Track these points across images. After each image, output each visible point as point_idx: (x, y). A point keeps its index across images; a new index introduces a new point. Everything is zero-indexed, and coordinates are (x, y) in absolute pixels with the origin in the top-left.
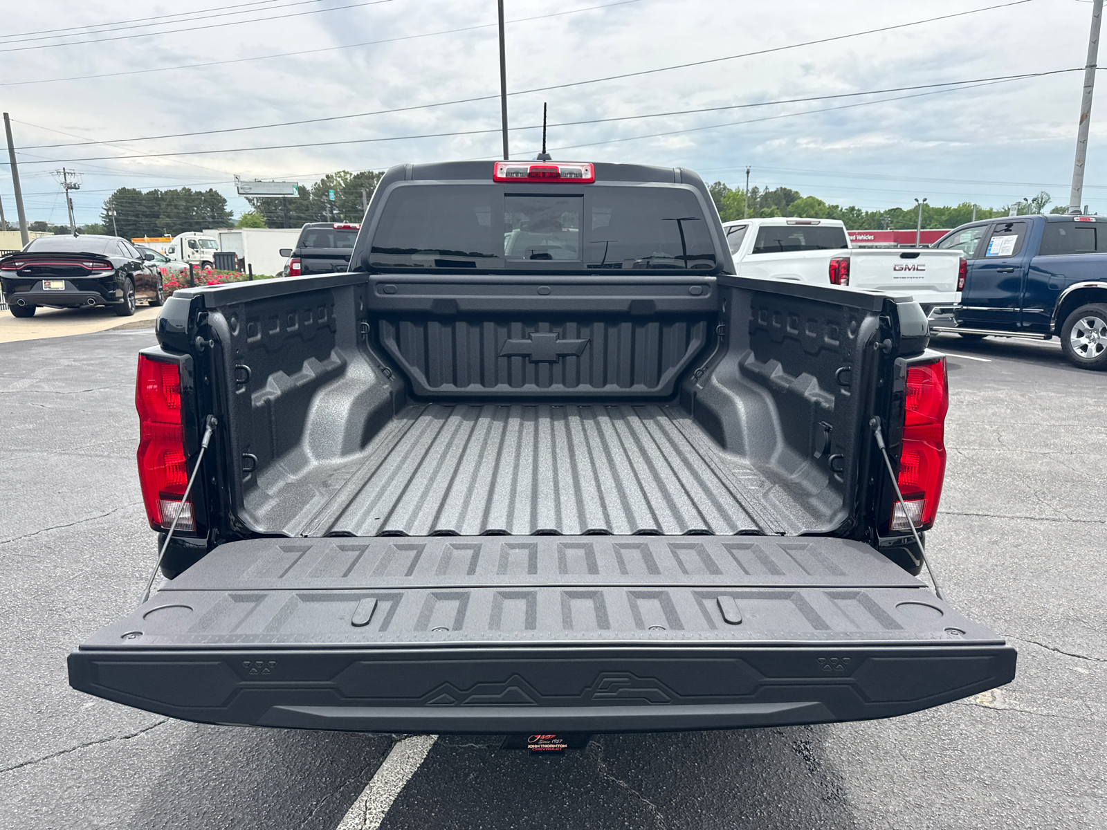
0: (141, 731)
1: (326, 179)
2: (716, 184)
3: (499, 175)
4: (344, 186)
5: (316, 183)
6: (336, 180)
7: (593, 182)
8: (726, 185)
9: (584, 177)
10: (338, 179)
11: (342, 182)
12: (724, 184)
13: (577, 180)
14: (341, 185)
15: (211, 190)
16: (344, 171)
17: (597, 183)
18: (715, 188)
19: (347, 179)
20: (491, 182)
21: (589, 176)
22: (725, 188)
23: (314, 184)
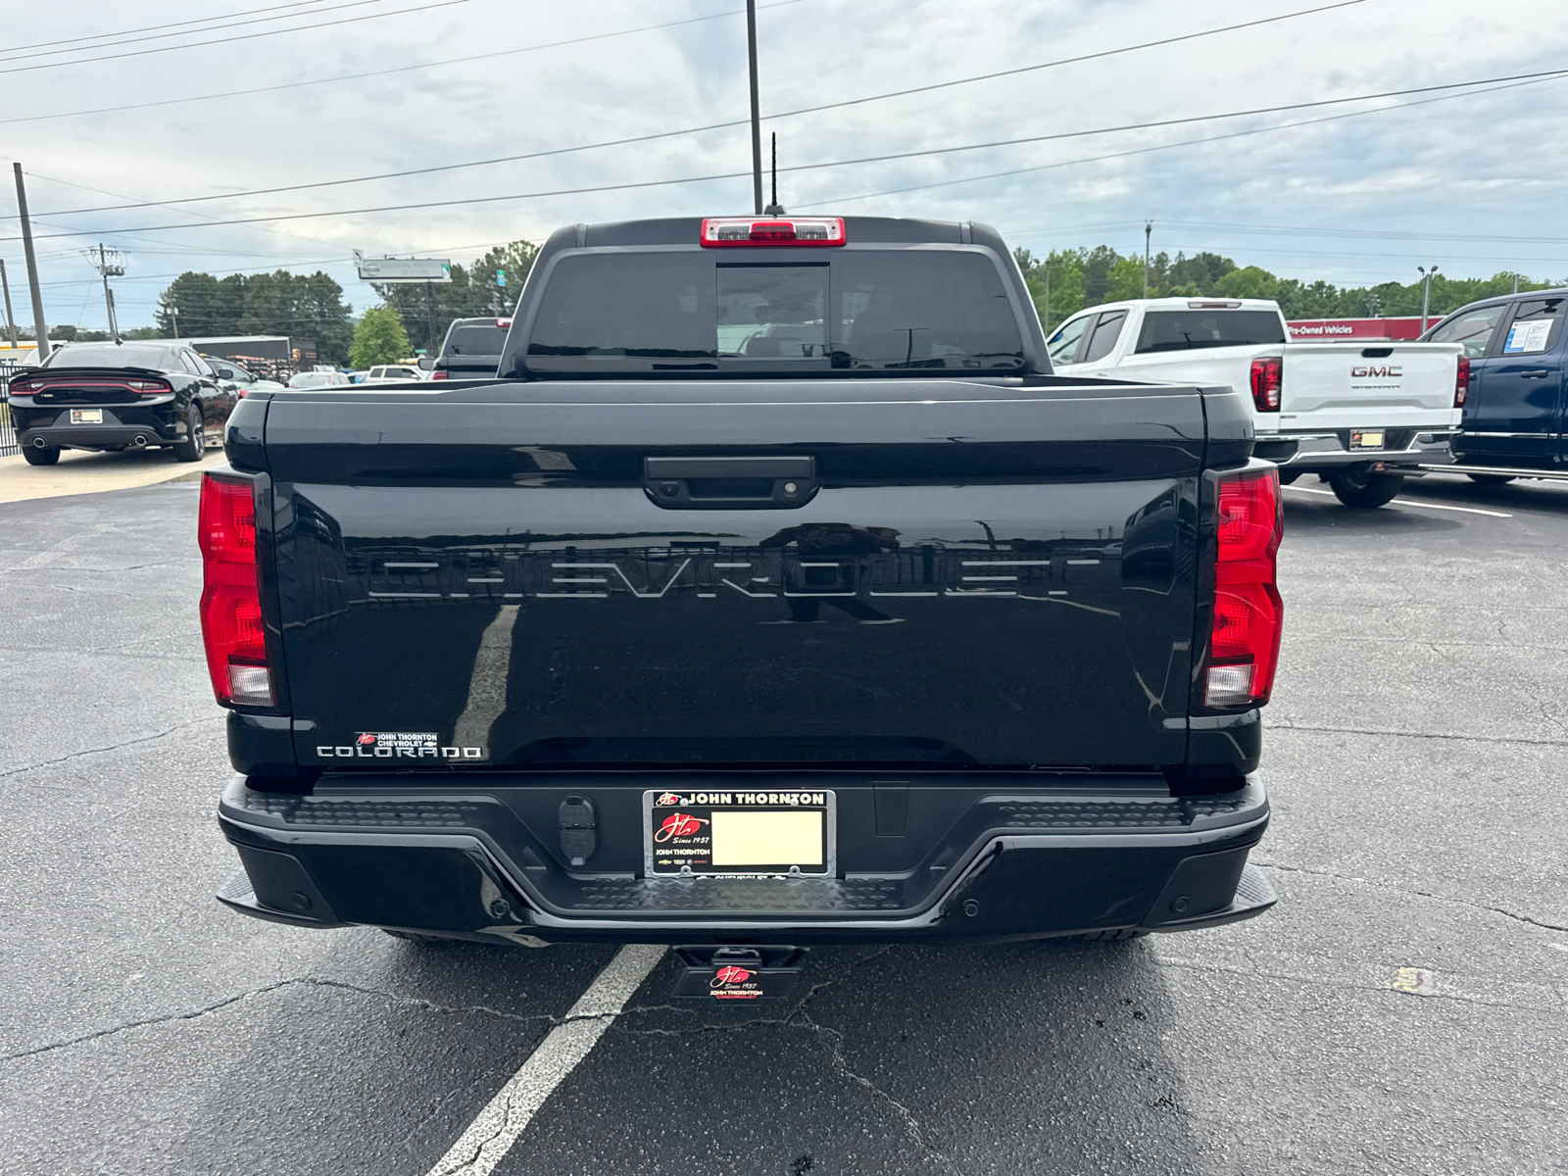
0: (207, 1010)
1: (492, 253)
2: (1099, 249)
3: (709, 237)
4: (520, 263)
5: (479, 260)
6: (510, 255)
7: (844, 245)
8: (1114, 250)
9: (830, 238)
10: (514, 254)
11: (518, 258)
12: (1111, 250)
13: (821, 243)
14: (516, 262)
15: (319, 273)
16: (523, 242)
17: (850, 246)
18: (1097, 256)
19: (526, 253)
20: (697, 247)
21: (837, 236)
22: (1113, 255)
23: (474, 261)
